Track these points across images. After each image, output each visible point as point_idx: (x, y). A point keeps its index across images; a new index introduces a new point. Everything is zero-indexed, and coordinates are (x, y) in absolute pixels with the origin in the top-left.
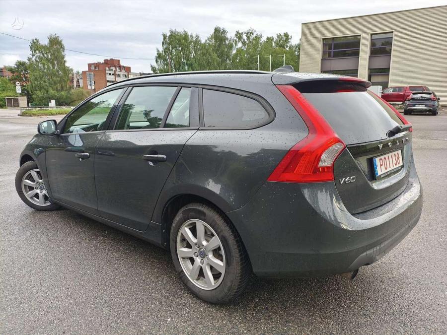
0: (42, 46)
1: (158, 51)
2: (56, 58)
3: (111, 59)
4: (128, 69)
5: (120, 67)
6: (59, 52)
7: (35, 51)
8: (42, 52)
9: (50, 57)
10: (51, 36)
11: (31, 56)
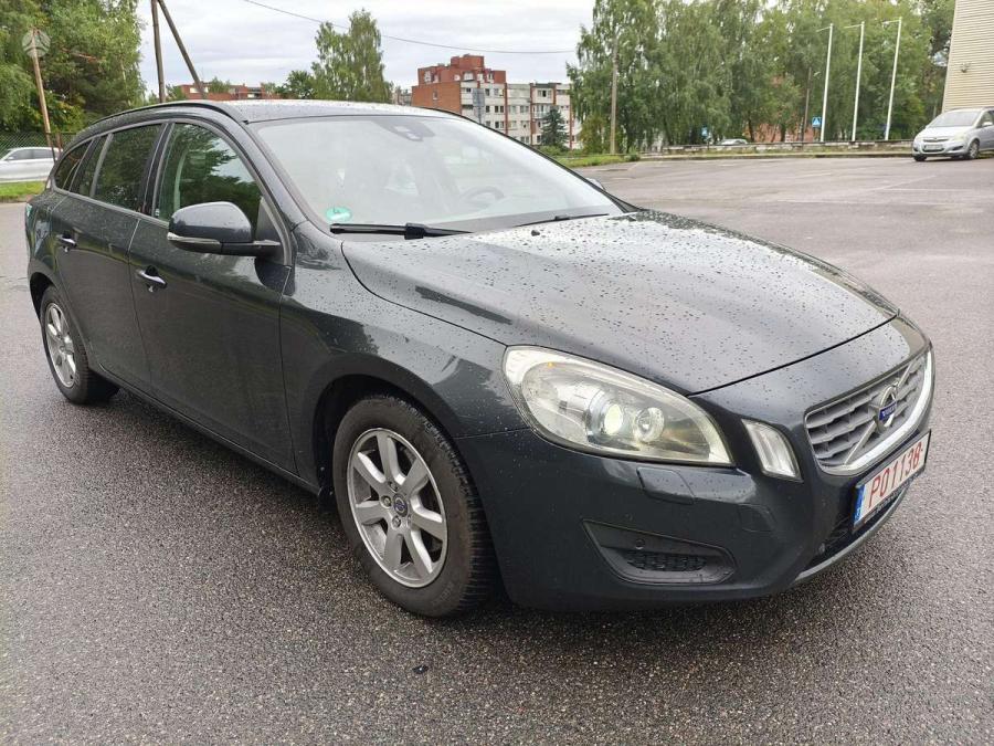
0: (339, 36)
1: (584, 31)
2: (366, 61)
3: (466, 56)
4: (499, 76)
5: (484, 72)
6: (369, 46)
7: (326, 48)
8: (338, 50)
9: (353, 59)
10: (355, 15)
11: (318, 61)
